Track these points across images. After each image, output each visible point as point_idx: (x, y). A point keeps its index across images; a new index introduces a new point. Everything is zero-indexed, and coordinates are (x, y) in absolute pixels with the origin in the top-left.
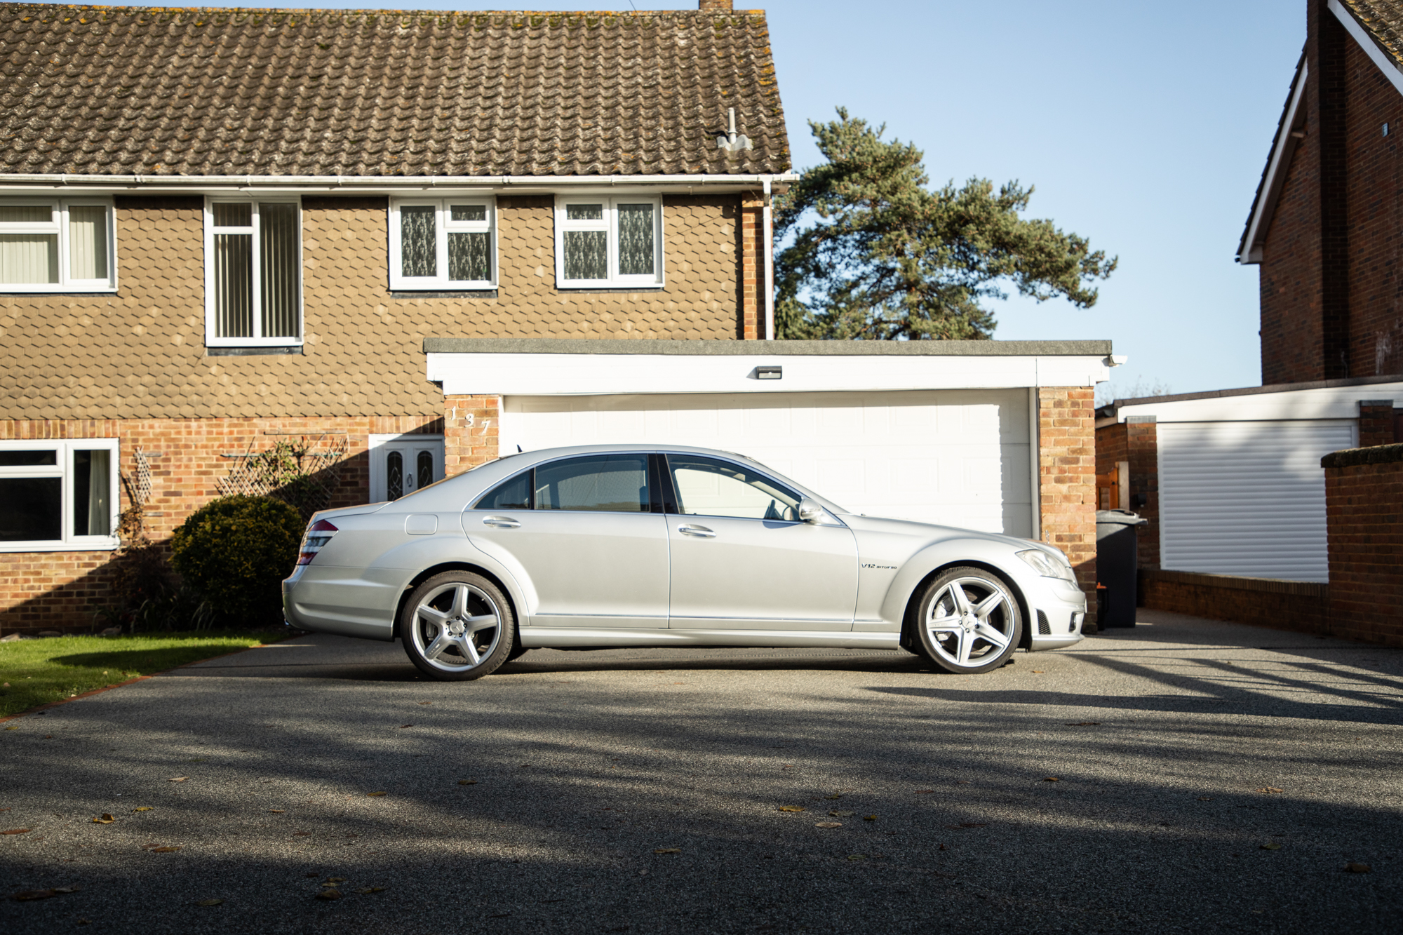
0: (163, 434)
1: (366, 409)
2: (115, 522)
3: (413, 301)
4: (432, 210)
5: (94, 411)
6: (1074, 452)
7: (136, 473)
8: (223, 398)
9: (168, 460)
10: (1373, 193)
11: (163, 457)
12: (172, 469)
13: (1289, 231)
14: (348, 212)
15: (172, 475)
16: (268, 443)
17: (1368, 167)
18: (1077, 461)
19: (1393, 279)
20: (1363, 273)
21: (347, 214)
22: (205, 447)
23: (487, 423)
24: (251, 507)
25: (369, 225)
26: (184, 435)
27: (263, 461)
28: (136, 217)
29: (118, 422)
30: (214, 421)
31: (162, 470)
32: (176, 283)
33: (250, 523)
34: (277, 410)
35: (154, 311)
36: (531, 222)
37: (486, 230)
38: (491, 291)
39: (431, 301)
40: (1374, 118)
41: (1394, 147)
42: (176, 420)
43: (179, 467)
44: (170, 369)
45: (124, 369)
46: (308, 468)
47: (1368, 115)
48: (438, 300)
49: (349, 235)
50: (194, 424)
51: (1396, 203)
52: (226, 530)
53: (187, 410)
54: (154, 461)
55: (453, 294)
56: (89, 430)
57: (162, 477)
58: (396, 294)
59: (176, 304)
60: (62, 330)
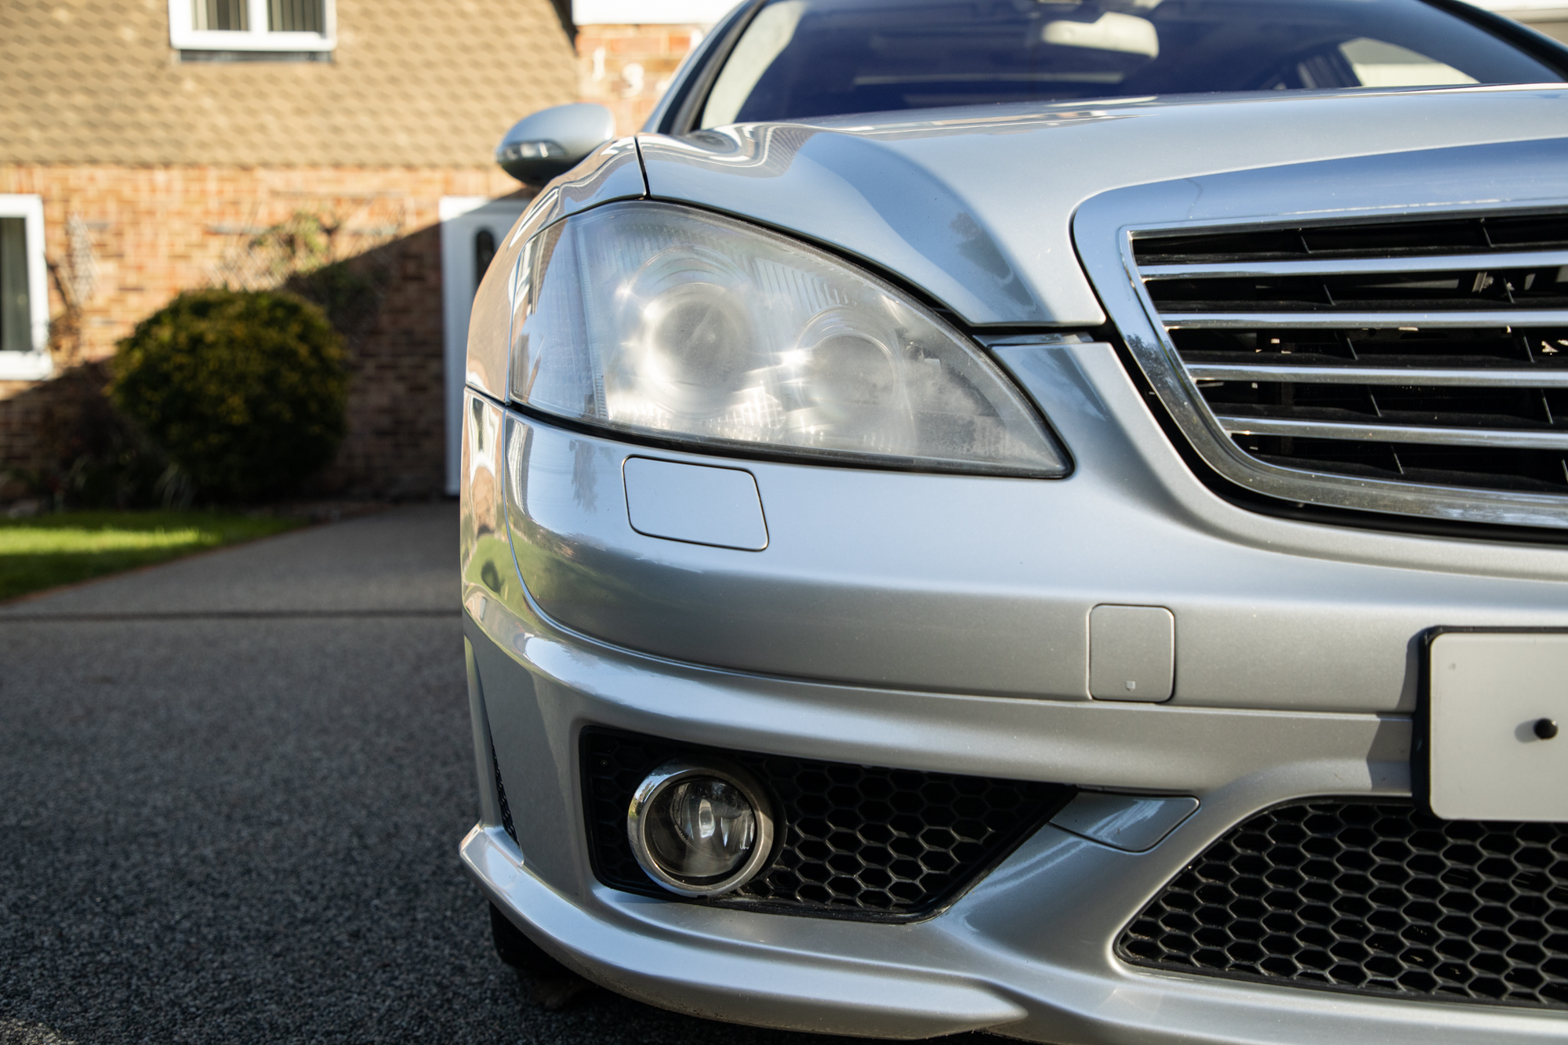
0: (110, 191)
1: (437, 157)
2: (40, 334)
7: (70, 255)
8: (205, 134)
9: (119, 234)
11: (113, 229)
12: (128, 250)
15: (128, 260)
16: (281, 211)
22: (180, 214)
24: (239, 307)
26: (145, 195)
27: (270, 240)
29: (38, 170)
30: (193, 173)
31: (112, 250)
33: (240, 330)
34: (294, 156)
42: (131, 168)
43: (139, 245)
44: (117, 83)
45: (42, 82)
46: (345, 248)
50: (160, 176)
52: (196, 341)
53: (148, 153)
54: (100, 235)
57: (113, 262)
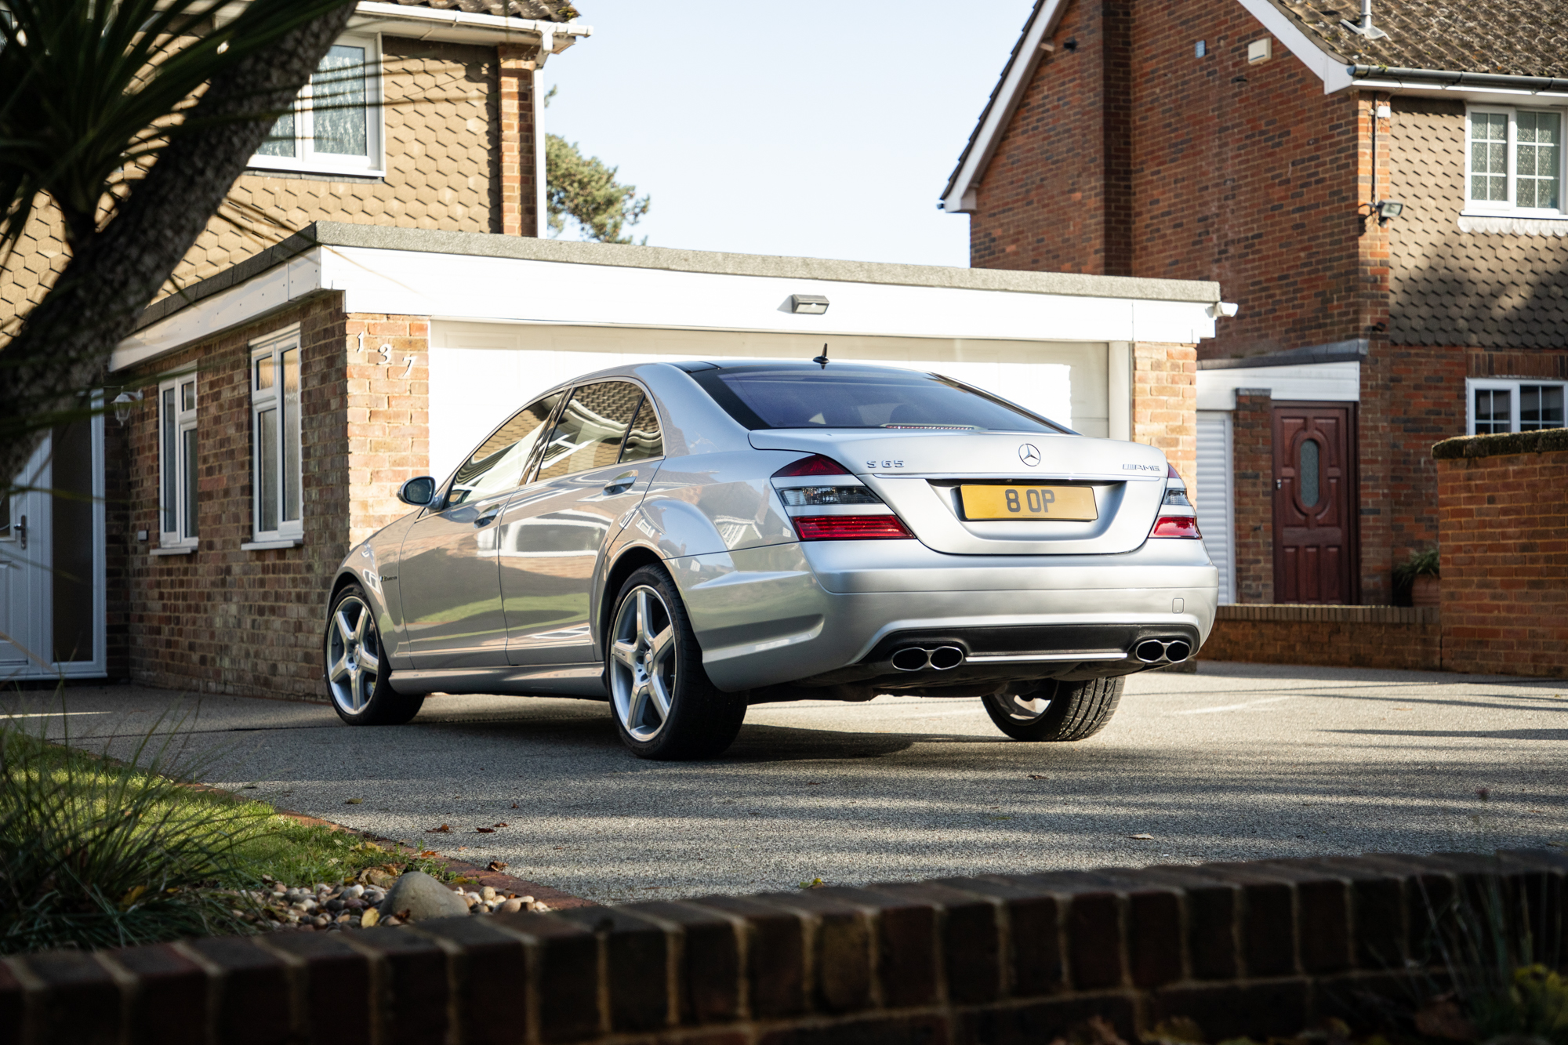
6: (1173, 430)
10: (1176, 130)
13: (1025, 172)
17: (1170, 95)
18: (1175, 443)
19: (1211, 240)
20: (1158, 230)
23: (412, 358)
40: (1180, 32)
41: (1215, 72)
47: (1170, 28)
51: (1217, 142)
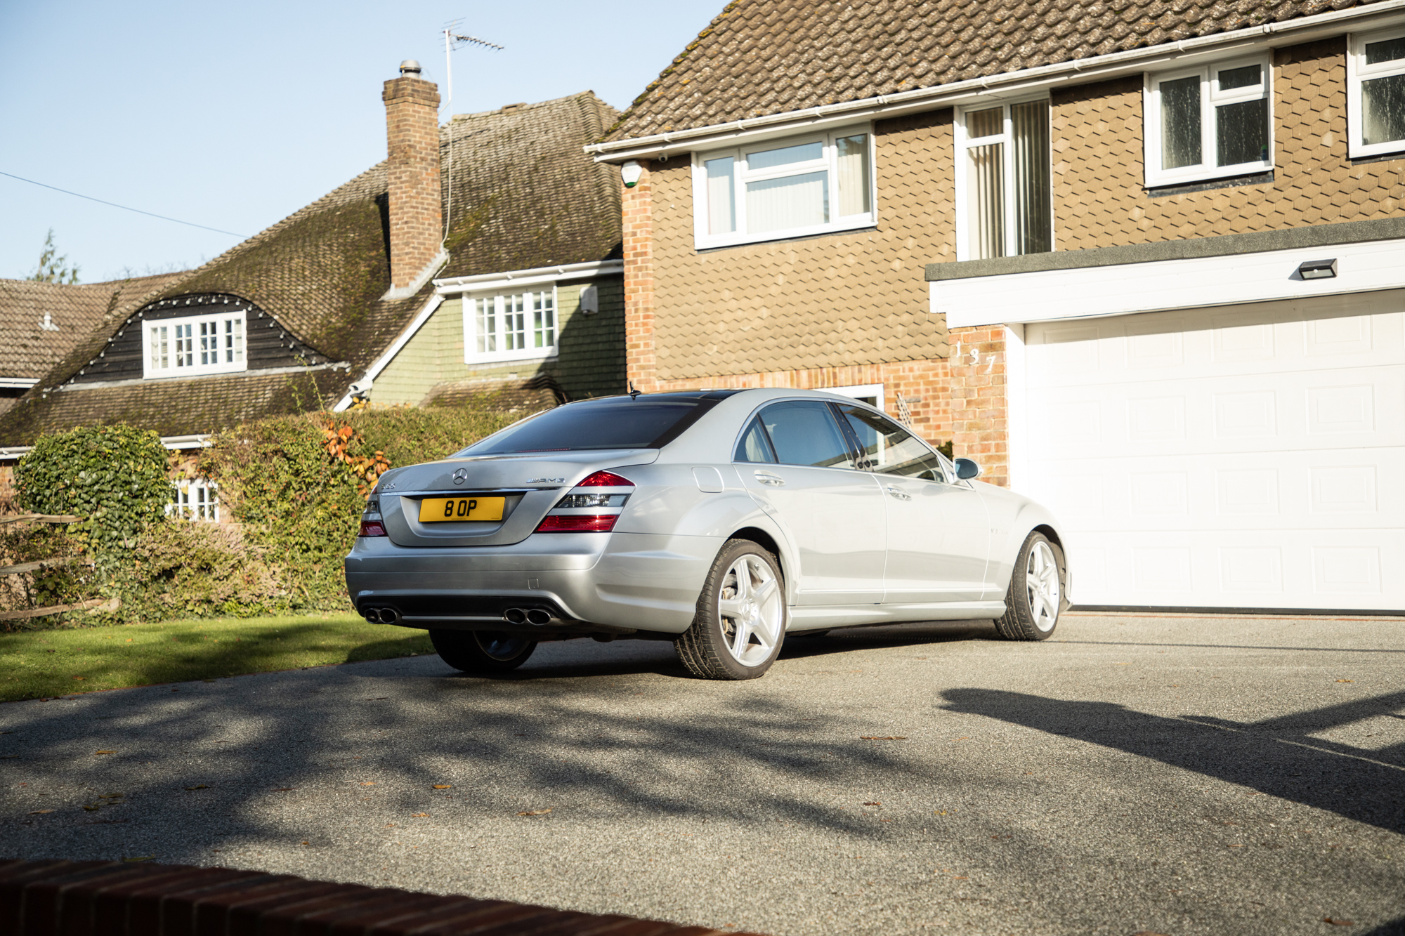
0: (921, 377)
3: (1172, 198)
4: (1196, 82)
5: (860, 357)
9: (927, 405)
11: (923, 402)
12: (931, 415)
14: (1101, 100)
15: (931, 422)
21: (1099, 103)
23: (992, 358)
25: (1123, 112)
26: (941, 378)
28: (893, 141)
29: (882, 366)
31: (922, 416)
32: (929, 208)
35: (910, 243)
36: (1317, 77)
37: (1260, 96)
38: (1265, 173)
39: (1194, 196)
42: (934, 360)
43: (937, 412)
45: (885, 309)
48: (1203, 193)
49: (1101, 127)
54: (915, 407)
55: (1220, 183)
56: (857, 376)
57: (923, 424)
58: (1154, 192)
59: (929, 233)
60: (831, 273)
